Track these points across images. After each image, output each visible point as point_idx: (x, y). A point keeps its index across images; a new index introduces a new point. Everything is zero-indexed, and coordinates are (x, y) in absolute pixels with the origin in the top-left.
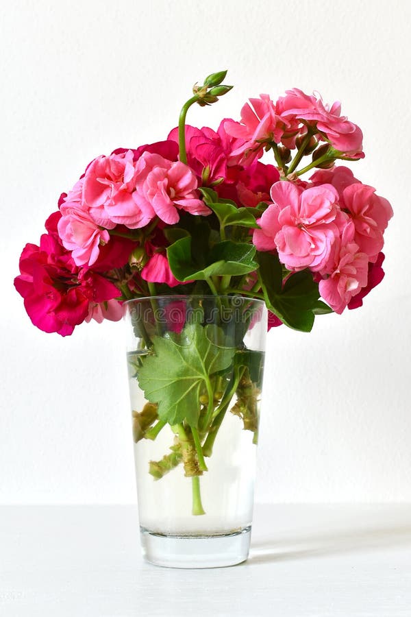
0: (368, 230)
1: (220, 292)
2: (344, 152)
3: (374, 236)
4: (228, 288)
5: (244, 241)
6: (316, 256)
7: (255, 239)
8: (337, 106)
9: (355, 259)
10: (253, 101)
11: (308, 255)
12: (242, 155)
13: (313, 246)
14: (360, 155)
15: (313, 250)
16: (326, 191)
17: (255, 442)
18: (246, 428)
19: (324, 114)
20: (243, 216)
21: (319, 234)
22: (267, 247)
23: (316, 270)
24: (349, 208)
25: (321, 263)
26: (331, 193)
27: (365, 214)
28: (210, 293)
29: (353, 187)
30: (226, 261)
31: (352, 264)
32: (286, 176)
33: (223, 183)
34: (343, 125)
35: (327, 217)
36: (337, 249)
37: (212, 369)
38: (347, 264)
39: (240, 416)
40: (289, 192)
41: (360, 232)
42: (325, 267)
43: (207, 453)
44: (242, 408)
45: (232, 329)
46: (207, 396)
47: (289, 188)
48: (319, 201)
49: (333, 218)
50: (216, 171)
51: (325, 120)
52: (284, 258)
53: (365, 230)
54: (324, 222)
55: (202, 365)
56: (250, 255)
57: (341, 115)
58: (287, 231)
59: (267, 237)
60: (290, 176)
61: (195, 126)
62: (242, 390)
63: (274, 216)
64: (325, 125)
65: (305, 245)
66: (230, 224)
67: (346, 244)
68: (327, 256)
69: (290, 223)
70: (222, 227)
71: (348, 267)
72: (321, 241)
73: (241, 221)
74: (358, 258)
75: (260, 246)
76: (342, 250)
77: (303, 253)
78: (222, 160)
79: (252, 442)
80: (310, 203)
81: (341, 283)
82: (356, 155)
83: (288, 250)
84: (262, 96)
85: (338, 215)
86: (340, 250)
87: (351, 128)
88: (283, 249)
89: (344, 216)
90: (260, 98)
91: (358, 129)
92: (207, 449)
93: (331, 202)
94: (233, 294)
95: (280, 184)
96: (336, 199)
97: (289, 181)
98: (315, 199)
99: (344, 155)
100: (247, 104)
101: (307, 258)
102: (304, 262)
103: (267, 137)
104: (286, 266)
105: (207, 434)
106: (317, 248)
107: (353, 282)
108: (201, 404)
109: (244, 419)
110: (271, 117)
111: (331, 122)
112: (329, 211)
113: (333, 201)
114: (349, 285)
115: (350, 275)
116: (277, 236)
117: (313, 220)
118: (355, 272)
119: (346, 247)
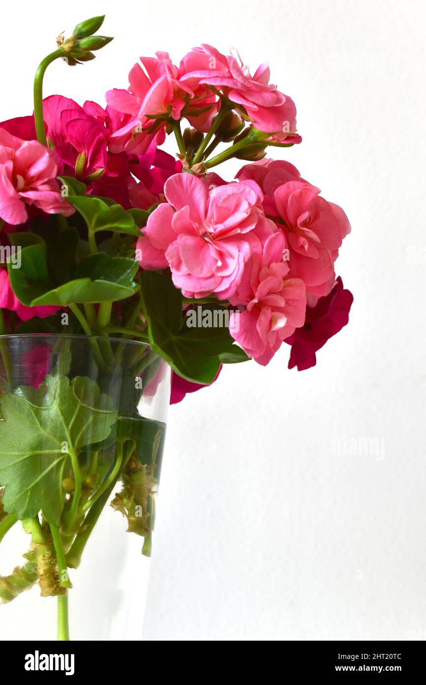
0: (306, 247)
1: (96, 330)
2: (271, 134)
3: (315, 255)
4: (108, 326)
5: (125, 255)
6: (223, 278)
7: (139, 255)
8: (264, 68)
9: (285, 287)
10: (144, 60)
11: (213, 276)
12: (129, 135)
13: (220, 264)
14: (293, 139)
15: (220, 269)
16: (245, 189)
17: (146, 551)
18: (130, 530)
19: (240, 79)
20: (117, 217)
21: (231, 248)
22: (157, 263)
23: (223, 297)
24: (283, 217)
25: (230, 287)
26: (253, 192)
27: (305, 224)
28: (82, 332)
29: (288, 187)
30: (93, 279)
31: (281, 293)
32: (190, 167)
33: (104, 177)
34: (268, 96)
35: (243, 224)
36: (255, 269)
37: (80, 442)
38: (269, 293)
39: (124, 513)
40: (193, 190)
41: (295, 250)
42: (237, 294)
43: (73, 562)
44: (125, 501)
45: (115, 387)
46: (73, 480)
47: (193, 183)
48: (233, 203)
49: (253, 227)
50: (94, 159)
51: (239, 87)
52: (179, 280)
53: (302, 247)
54: (239, 231)
55: (67, 434)
56: (131, 273)
57: (270, 83)
58: (184, 241)
59: (156, 249)
60: (196, 167)
61: (69, 97)
62: (128, 473)
63: (165, 220)
64: (240, 93)
65: (209, 261)
66: (102, 228)
67: (270, 263)
68: (238, 278)
69: (191, 232)
70: (91, 233)
71: (273, 297)
72: (232, 257)
73: (115, 225)
74: (290, 285)
75: (147, 262)
76: (263, 271)
77: (205, 273)
78: (100, 143)
79: (140, 552)
80: (219, 204)
81: (263, 319)
82: (286, 139)
83: (184, 269)
84: (159, 55)
85: (260, 223)
86: (260, 269)
87: (279, 100)
88: (178, 268)
89: (270, 225)
90: (156, 57)
91: (289, 99)
92: (72, 558)
93: (249, 204)
94: (119, 335)
95: (180, 178)
96: (259, 200)
97: (194, 173)
98: (225, 200)
99: (271, 138)
100: (137, 65)
101: (212, 280)
102: (207, 286)
103: (163, 110)
104: (183, 292)
105: (76, 535)
106: (225, 266)
107: (280, 318)
108: (65, 491)
109: (128, 517)
110: (166, 80)
111: (249, 90)
112: (245, 215)
113: (253, 203)
114: (276, 322)
115: (276, 309)
116: (170, 249)
117: (220, 227)
118: (282, 304)
119: (269, 267)
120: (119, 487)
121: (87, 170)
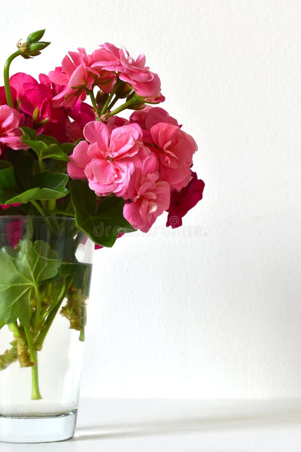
0: (169, 162)
1: (47, 213)
2: (146, 98)
3: (175, 166)
4: (54, 210)
5: (61, 171)
6: (119, 184)
7: (70, 170)
8: (142, 57)
9: (156, 186)
10: (70, 53)
11: (112, 183)
12: (63, 99)
13: (116, 176)
14: (162, 99)
15: (116, 179)
16: (132, 129)
17: (82, 338)
18: (72, 327)
19: (126, 66)
20: (54, 151)
21: (123, 166)
22: (79, 176)
23: (119, 195)
24: (156, 144)
25: (122, 190)
26: (136, 131)
27: (169, 148)
28: (39, 214)
29: (158, 126)
30: (41, 188)
31: (154, 191)
32: (100, 116)
33: (49, 122)
34: (143, 75)
35: (130, 151)
36: (137, 179)
37: (39, 278)
38: (147, 191)
39: (68, 318)
40: (101, 131)
41: (163, 163)
42: (127, 193)
43: (38, 347)
44: (68, 311)
45: (61, 245)
46: (36, 300)
47: (101, 126)
48: (124, 138)
49: (136, 153)
50: (43, 112)
51: (125, 71)
52: (93, 185)
53: (167, 162)
54: (128, 155)
55: (32, 274)
56: (64, 183)
57: (145, 66)
58: (96, 162)
59: (79, 168)
60: (103, 116)
61: (28, 74)
62: (70, 293)
63: (84, 150)
64: (126, 75)
65: (110, 175)
66: (46, 157)
67: (147, 174)
68: (127, 184)
69: (99, 157)
70: (40, 159)
71: (149, 193)
72: (123, 171)
73: (54, 155)
74: (160, 186)
75: (74, 175)
76: (142, 180)
77: (108, 182)
78: (46, 103)
79: (78, 339)
80: (116, 140)
81: (144, 206)
82: (155, 100)
83: (95, 179)
84: (80, 50)
85: (141, 150)
86: (141, 178)
87: (150, 77)
88: (92, 179)
89: (147, 150)
90: (78, 52)
91: (156, 76)
92: (38, 345)
93: (134, 139)
94: (62, 215)
95: (93, 125)
96: (140, 136)
97: (102, 120)
98: (120, 137)
99: (146, 99)
100: (67, 56)
101: (112, 186)
102: (109, 189)
103: (84, 83)
104: (96, 193)
105: (40, 332)
106: (119, 177)
107: (154, 205)
108: (32, 307)
109: (70, 320)
110: (82, 67)
111: (132, 72)
112: (131, 146)
113: (136, 138)
114: (151, 208)
115: (150, 200)
116: (87, 167)
117: (116, 154)
118: (155, 197)
119: (146, 176)
120: (65, 303)
121: (40, 118)
